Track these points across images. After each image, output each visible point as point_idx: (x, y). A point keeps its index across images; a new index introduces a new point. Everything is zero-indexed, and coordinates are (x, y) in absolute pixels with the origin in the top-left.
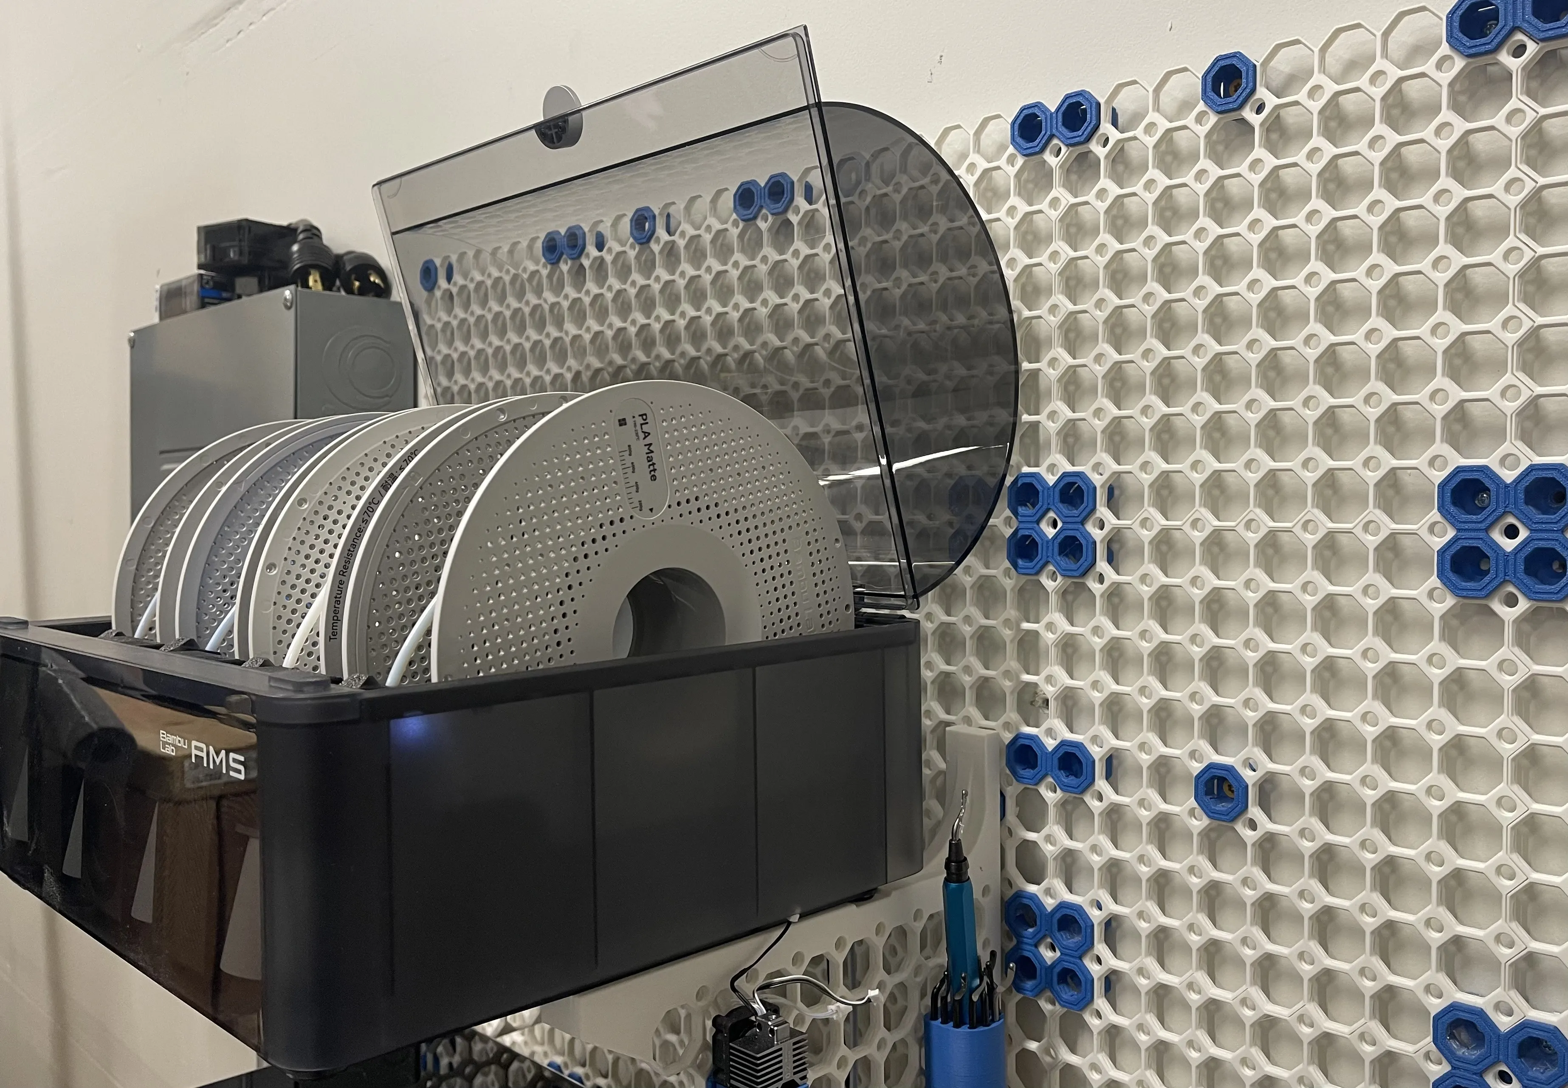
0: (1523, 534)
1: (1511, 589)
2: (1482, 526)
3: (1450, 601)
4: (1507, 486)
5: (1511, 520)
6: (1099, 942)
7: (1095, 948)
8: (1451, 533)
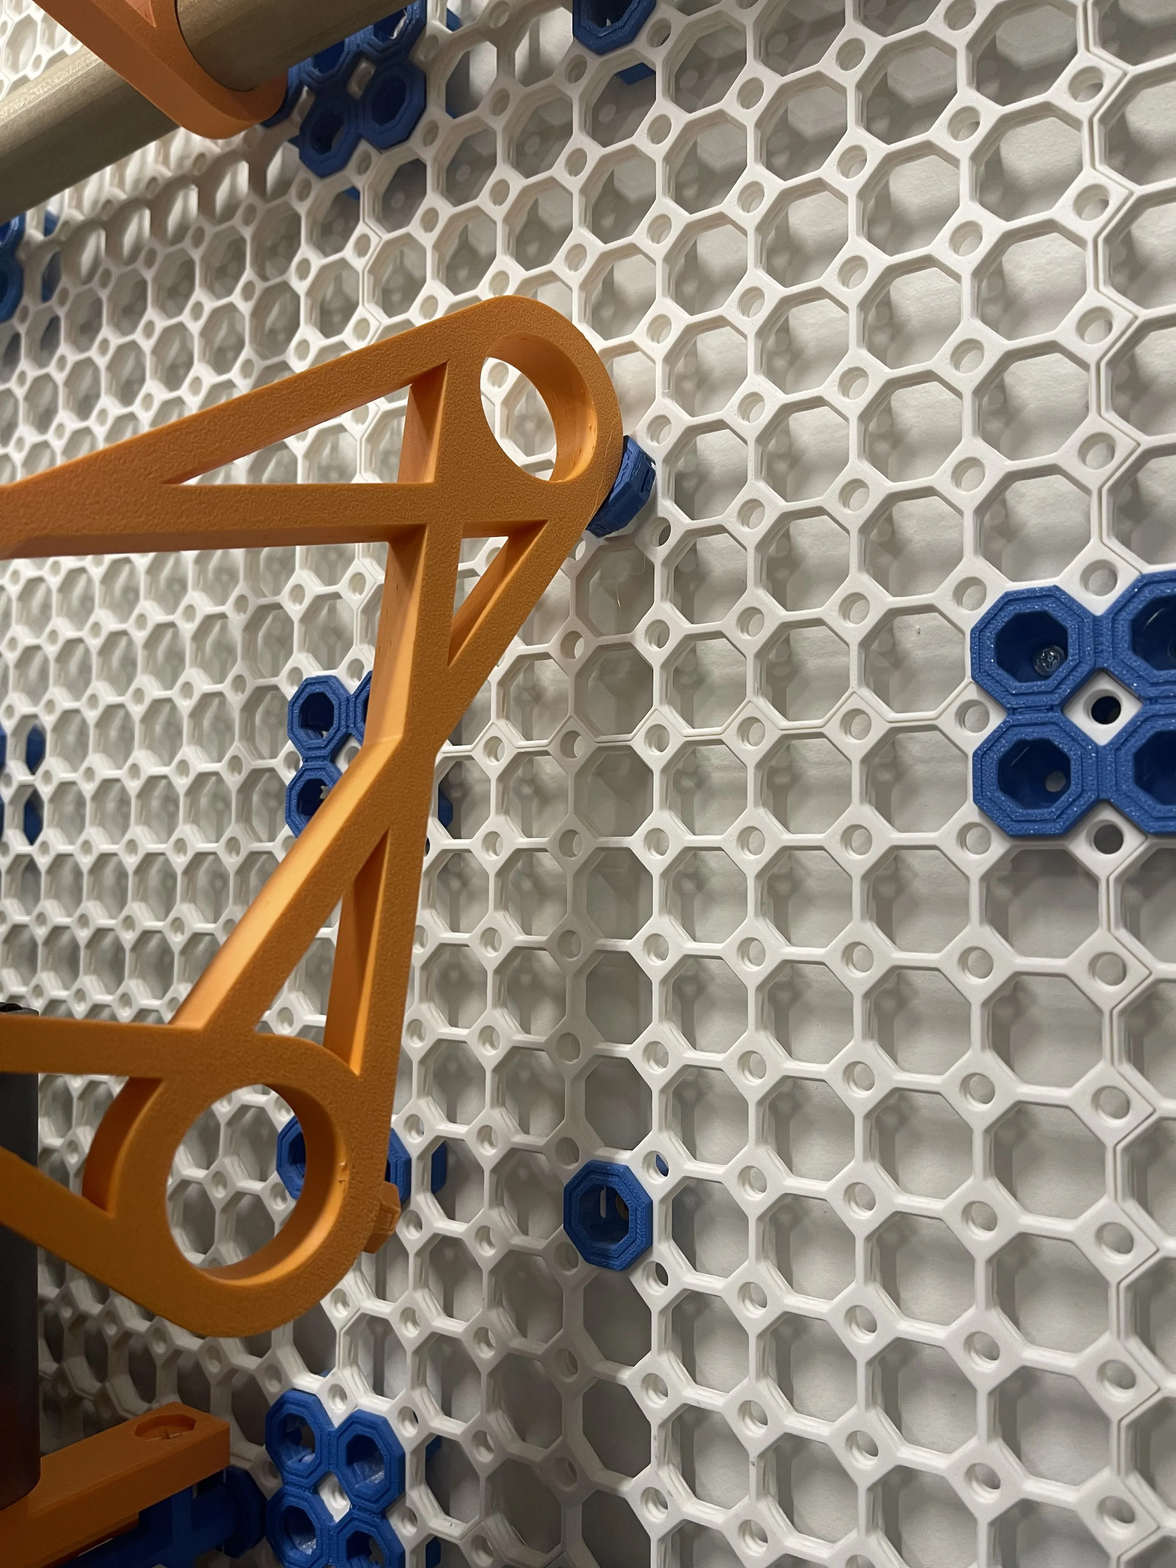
0: (1129, 710)
1: (1108, 816)
2: (1055, 699)
3: (998, 847)
4: (1096, 620)
5: (1105, 686)
6: (415, 1484)
7: (407, 1496)
8: (996, 720)
